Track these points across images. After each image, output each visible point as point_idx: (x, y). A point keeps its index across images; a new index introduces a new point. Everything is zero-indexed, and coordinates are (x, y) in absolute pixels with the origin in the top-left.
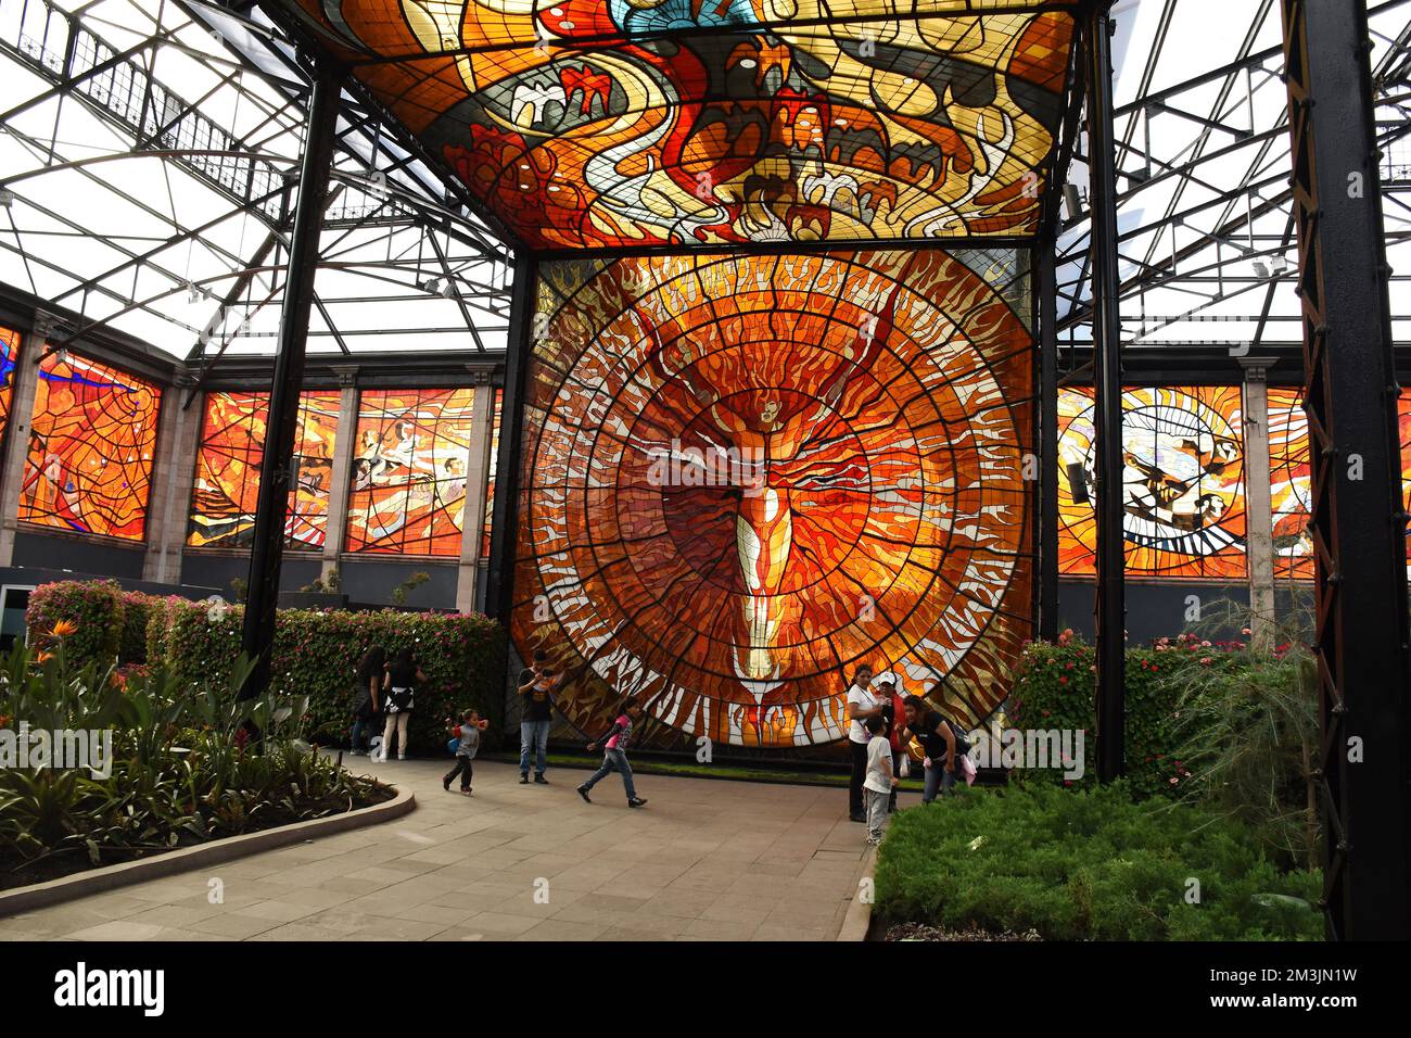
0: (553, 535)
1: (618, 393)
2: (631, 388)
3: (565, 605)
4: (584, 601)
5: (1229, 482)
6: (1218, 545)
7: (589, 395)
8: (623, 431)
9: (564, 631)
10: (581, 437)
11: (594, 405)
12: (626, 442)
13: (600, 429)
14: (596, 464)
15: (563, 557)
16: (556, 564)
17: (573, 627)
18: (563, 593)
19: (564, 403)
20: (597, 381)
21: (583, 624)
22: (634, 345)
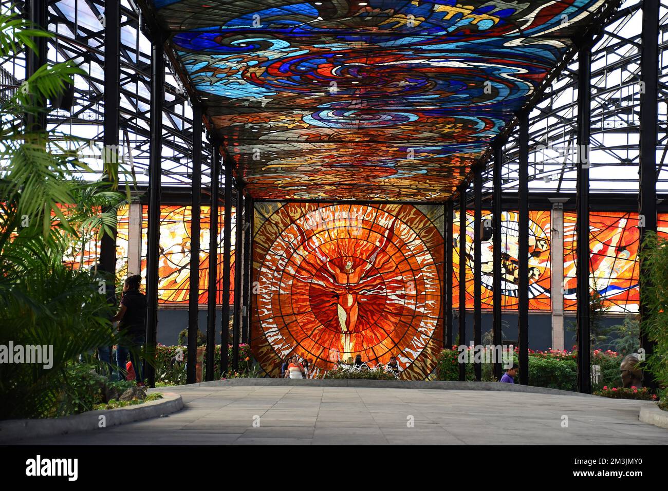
0: (266, 312)
1: (290, 257)
2: (295, 255)
3: (273, 339)
4: (280, 337)
5: (543, 261)
6: (537, 293)
7: (279, 258)
8: (293, 272)
9: (273, 349)
10: (276, 274)
11: (281, 262)
12: (294, 277)
13: (283, 271)
14: (282, 285)
15: (271, 320)
16: (269, 323)
17: (276, 347)
18: (272, 334)
19: (268, 261)
20: (281, 252)
21: (280, 346)
22: (296, 238)
